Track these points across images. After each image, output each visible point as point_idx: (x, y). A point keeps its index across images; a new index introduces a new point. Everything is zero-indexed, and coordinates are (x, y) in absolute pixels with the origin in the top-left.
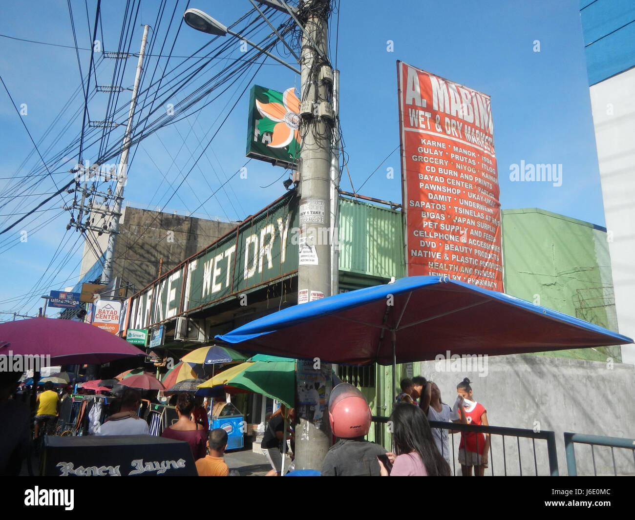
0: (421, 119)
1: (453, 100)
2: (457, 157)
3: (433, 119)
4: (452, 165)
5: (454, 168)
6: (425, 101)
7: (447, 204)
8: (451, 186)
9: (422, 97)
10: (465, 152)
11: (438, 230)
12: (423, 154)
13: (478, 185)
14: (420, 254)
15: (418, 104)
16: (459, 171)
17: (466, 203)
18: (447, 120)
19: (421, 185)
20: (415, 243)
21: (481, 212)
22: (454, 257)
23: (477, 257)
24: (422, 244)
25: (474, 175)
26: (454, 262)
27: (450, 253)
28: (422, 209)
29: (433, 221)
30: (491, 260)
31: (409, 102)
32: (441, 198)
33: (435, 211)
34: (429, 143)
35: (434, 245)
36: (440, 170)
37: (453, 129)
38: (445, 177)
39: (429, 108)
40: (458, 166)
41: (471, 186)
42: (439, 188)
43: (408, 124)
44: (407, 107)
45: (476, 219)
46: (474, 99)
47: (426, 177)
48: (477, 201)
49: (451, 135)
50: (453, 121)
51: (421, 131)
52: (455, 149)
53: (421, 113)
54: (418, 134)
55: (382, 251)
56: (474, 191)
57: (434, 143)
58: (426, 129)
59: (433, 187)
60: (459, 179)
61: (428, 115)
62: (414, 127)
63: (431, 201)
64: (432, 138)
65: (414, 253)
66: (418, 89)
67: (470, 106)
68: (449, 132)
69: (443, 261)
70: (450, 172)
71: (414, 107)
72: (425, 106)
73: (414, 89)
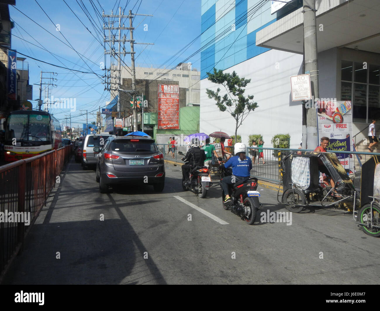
0: (162, 95)
1: (168, 90)
3: (164, 95)
4: (167, 103)
7: (165, 110)
8: (166, 107)
10: (170, 100)
11: (163, 115)
12: (161, 102)
14: (160, 120)
15: (161, 92)
16: (168, 104)
17: (169, 110)
18: (167, 94)
19: (161, 108)
20: (159, 118)
21: (172, 111)
23: (171, 119)
24: (161, 118)
25: (171, 104)
26: (167, 120)
27: (165, 119)
28: (161, 112)
30: (175, 119)
31: (159, 92)
33: (163, 112)
35: (163, 118)
36: (164, 105)
37: (168, 96)
39: (163, 93)
41: (171, 106)
43: (159, 97)
46: (174, 88)
47: (162, 106)
48: (172, 109)
51: (161, 98)
52: (168, 100)
55: (153, 120)
57: (163, 100)
59: (163, 108)
60: (168, 105)
61: (163, 94)
63: (162, 110)
64: (163, 99)
66: (161, 89)
67: (173, 90)
70: (166, 104)
71: (160, 93)
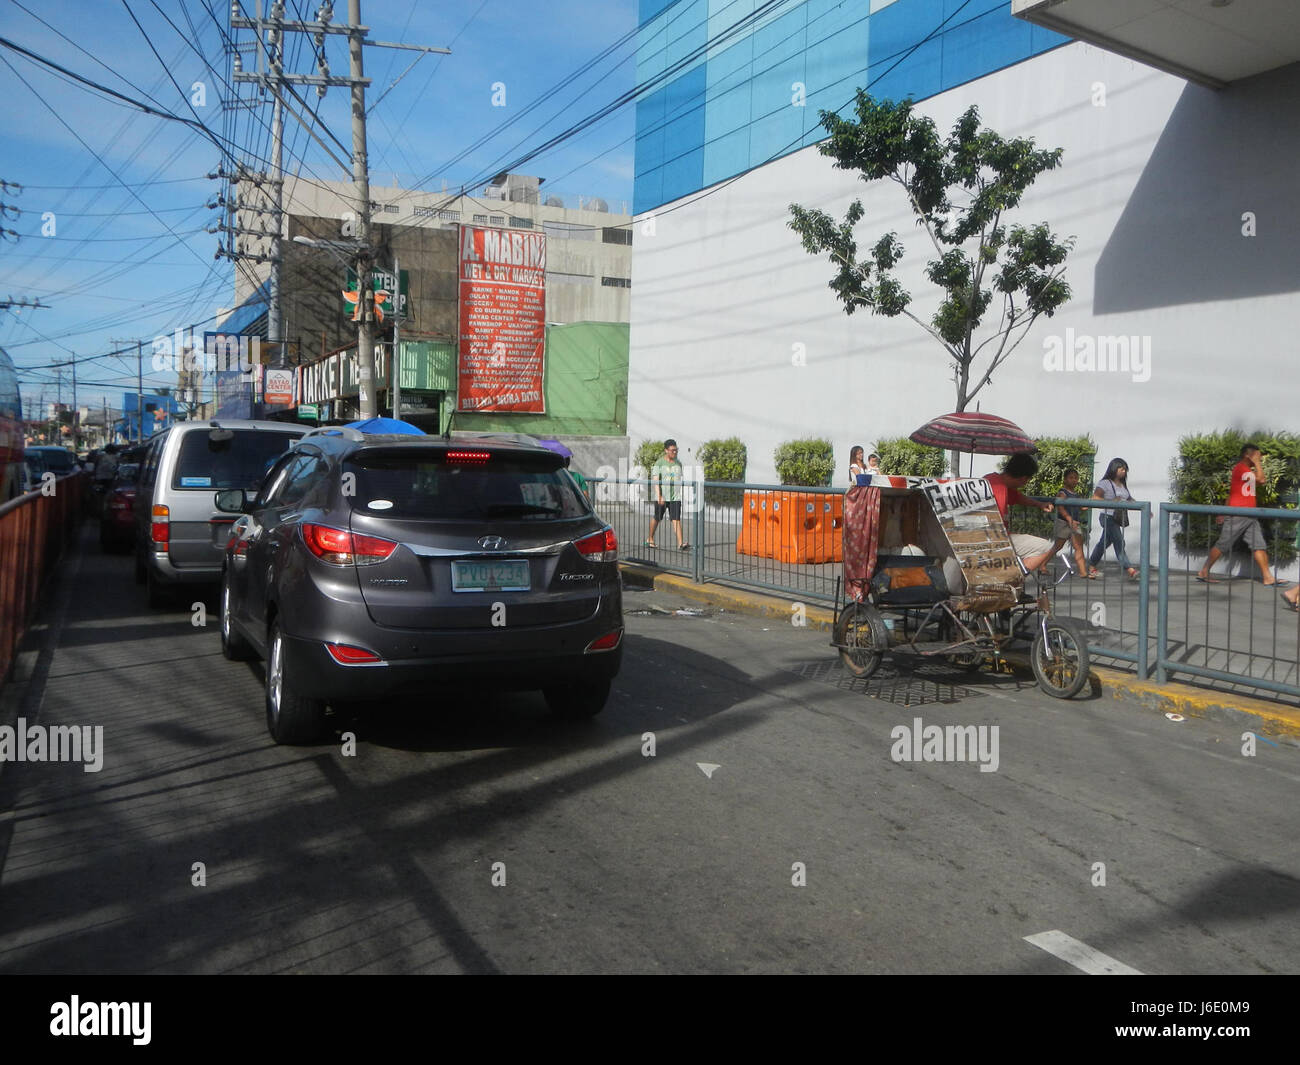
0: (475, 271)
1: (503, 249)
2: (501, 298)
3: (484, 269)
4: (497, 304)
5: (497, 307)
6: (478, 255)
7: (490, 335)
8: (494, 321)
9: (475, 253)
10: (509, 292)
11: (482, 354)
12: (474, 299)
13: (519, 316)
14: (468, 372)
15: (472, 259)
16: (502, 309)
17: (506, 332)
18: (496, 267)
19: (470, 323)
20: (464, 364)
21: (518, 336)
22: (493, 371)
23: (514, 369)
24: (469, 364)
25: (515, 309)
26: (494, 376)
27: (490, 369)
28: (471, 341)
29: (478, 348)
30: (528, 370)
31: (465, 258)
32: (485, 331)
33: (480, 341)
34: (479, 289)
35: (478, 365)
36: (486, 310)
37: (502, 274)
38: (489, 314)
39: (482, 261)
40: (502, 305)
41: (512, 318)
42: (484, 324)
43: (463, 277)
44: (463, 262)
45: (514, 343)
46: (526, 243)
47: (475, 317)
48: (515, 329)
49: (499, 280)
50: (503, 268)
51: (473, 281)
52: (501, 291)
53: (474, 265)
54: (471, 283)
55: (439, 372)
56: (516, 322)
57: (483, 289)
58: (478, 278)
59: (479, 323)
60: (502, 315)
61: (480, 266)
62: (468, 278)
63: (477, 334)
64: (480, 285)
65: (463, 371)
66: (473, 246)
67: (521, 251)
68: (496, 278)
69: (485, 375)
70: (494, 310)
71: (469, 262)
72: (477, 259)
73: (469, 247)
